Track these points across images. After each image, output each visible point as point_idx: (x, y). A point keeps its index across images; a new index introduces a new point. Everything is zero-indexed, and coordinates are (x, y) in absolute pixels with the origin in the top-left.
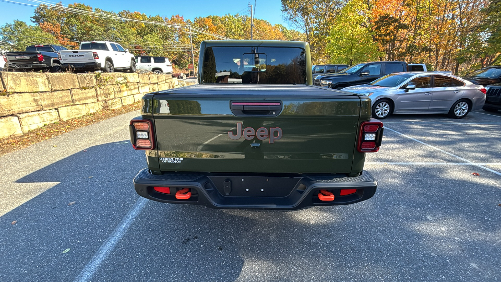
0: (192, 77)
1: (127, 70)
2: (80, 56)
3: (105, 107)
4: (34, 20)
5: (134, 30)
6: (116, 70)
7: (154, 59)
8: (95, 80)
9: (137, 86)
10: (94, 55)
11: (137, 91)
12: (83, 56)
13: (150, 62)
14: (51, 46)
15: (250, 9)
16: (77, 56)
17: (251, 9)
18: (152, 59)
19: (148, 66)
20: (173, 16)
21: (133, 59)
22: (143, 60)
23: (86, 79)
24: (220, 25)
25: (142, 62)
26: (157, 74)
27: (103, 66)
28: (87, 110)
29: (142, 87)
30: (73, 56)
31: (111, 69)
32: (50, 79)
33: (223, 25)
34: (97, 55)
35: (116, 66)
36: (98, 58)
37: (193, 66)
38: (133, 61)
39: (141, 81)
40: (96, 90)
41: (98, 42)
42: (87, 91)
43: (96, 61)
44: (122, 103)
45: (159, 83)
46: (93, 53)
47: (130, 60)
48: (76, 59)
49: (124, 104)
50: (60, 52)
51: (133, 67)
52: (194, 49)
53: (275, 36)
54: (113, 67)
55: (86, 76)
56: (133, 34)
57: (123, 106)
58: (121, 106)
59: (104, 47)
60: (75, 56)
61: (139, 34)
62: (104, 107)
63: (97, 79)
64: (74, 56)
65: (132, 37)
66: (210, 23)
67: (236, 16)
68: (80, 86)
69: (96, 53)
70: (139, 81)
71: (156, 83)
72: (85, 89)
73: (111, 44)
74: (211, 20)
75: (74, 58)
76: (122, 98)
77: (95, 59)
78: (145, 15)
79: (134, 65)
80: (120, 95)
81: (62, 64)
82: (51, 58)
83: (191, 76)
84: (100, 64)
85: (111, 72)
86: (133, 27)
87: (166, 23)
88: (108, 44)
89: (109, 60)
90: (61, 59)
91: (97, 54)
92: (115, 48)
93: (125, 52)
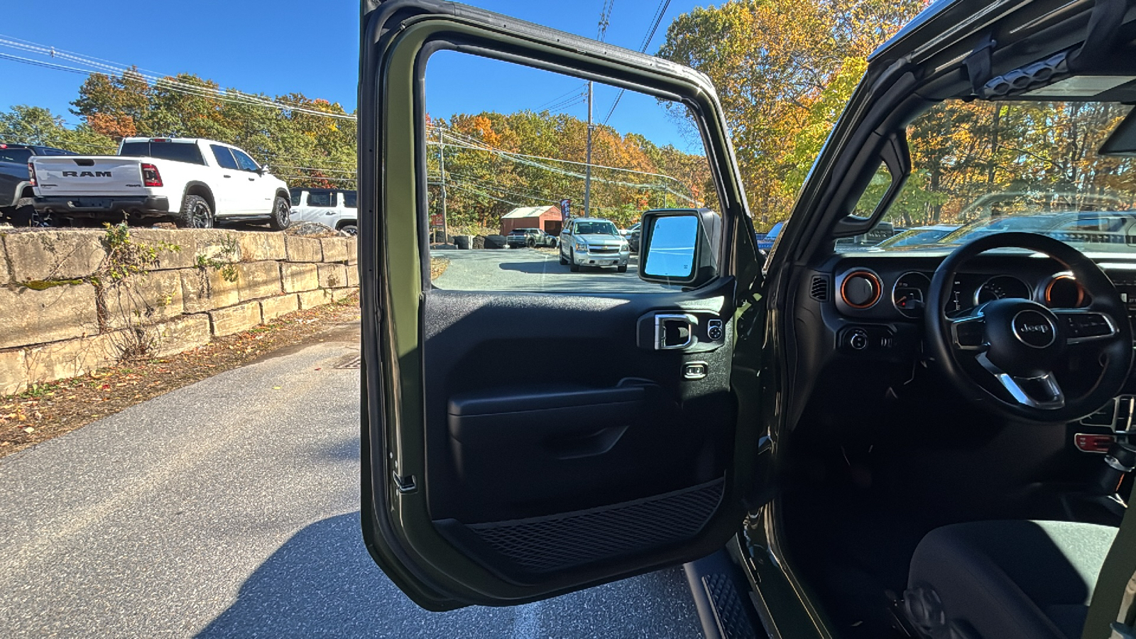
0: (440, 244)
1: (264, 221)
2: (98, 174)
3: (135, 353)
4: (77, 109)
5: (311, 138)
6: (220, 223)
7: (345, 197)
8: (103, 252)
9: (275, 274)
10: (144, 173)
11: (275, 287)
12: (109, 174)
13: (334, 204)
14: (28, 147)
15: (587, 91)
16: (90, 174)
17: (590, 90)
18: (340, 197)
19: (328, 214)
21: (281, 193)
22: (315, 198)
23: (52, 250)
24: (508, 132)
25: (310, 202)
26: (348, 235)
27: (175, 207)
28: (41, 368)
29: (293, 275)
30: (74, 174)
31: (203, 219)
33: (514, 132)
34: (157, 176)
35: (222, 209)
36: (160, 184)
37: (444, 219)
38: (282, 199)
39: (294, 256)
40: (98, 289)
41: (174, 140)
42: (48, 295)
43: (150, 192)
44: (212, 330)
45: (350, 264)
46: (144, 166)
47: (273, 196)
48: (85, 185)
49: (217, 333)
50: (35, 162)
51: (279, 213)
52: (447, 182)
53: (629, 160)
54: (213, 210)
55: (54, 238)
56: (306, 145)
57: (214, 339)
58: (207, 339)
59: (191, 155)
60: (83, 174)
61: (320, 144)
62: (127, 351)
63: (108, 251)
64: (78, 174)
65: (302, 151)
66: (487, 128)
67: (543, 115)
68: (13, 278)
69: (154, 166)
70: (285, 257)
71: (341, 262)
72: (38, 286)
73: (213, 147)
74: (488, 121)
75: (79, 179)
76: (213, 313)
77: (147, 184)
78: (339, 106)
79: (284, 211)
80: (206, 305)
81: (38, 200)
82: (19, 180)
83: (436, 242)
84: (164, 203)
85: (202, 226)
86: (310, 130)
88: (205, 146)
89: (198, 191)
90: (36, 185)
91: (156, 171)
92: (225, 159)
93: (260, 172)
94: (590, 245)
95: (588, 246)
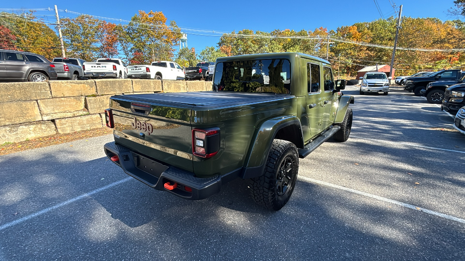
20: (316, 29)
24: (366, 31)
32: (188, 85)
33: (370, 31)
66: (354, 30)
74: (356, 28)
87: (309, 36)
94: (369, 84)
95: (368, 84)
